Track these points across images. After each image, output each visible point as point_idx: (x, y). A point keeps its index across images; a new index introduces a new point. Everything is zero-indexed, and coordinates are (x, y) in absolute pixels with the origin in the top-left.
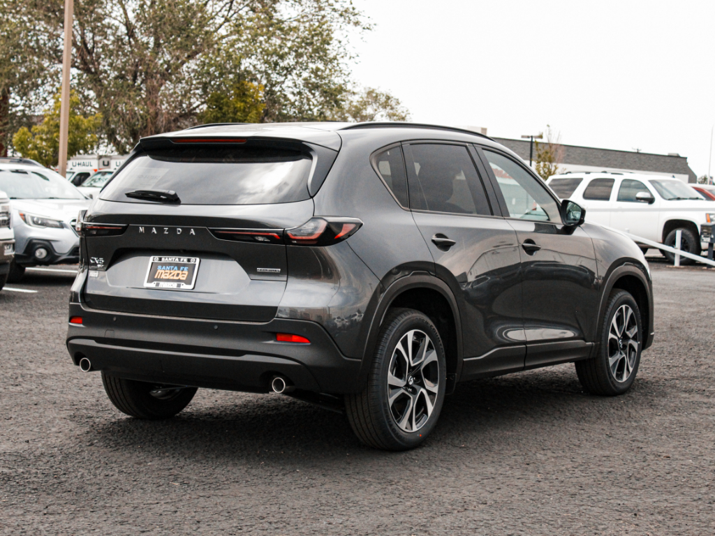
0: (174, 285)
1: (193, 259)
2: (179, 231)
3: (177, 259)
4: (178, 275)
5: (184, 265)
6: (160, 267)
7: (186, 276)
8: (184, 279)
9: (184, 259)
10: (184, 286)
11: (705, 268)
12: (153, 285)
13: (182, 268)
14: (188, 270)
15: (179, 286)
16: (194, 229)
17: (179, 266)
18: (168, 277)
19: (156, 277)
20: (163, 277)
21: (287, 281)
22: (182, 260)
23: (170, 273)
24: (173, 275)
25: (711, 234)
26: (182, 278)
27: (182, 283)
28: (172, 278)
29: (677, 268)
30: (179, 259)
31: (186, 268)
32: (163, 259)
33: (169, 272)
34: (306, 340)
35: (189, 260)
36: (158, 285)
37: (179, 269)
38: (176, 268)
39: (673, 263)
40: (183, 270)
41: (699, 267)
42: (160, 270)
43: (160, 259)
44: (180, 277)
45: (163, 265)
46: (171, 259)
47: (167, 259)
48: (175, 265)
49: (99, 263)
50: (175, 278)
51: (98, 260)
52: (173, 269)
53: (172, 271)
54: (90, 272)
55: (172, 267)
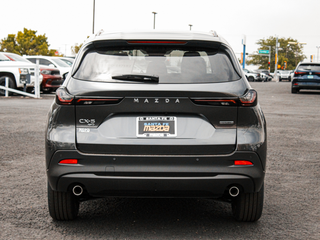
0: (161, 135)
1: (171, 118)
2: (167, 101)
3: (159, 118)
4: (162, 128)
5: (166, 122)
6: (145, 124)
7: (168, 129)
8: (168, 130)
9: (165, 118)
10: (169, 135)
11: (22, 97)
12: (144, 135)
13: (164, 124)
14: (169, 125)
15: (165, 135)
16: (179, 99)
17: (161, 122)
18: (154, 130)
19: (144, 130)
20: (150, 130)
21: (237, 129)
22: (163, 118)
23: (156, 128)
24: (159, 129)
25: (26, 79)
26: (165, 130)
27: (167, 134)
28: (158, 130)
29: (7, 98)
30: (161, 118)
31: (167, 124)
32: (147, 119)
33: (153, 126)
34: (250, 163)
35: (168, 119)
36: (148, 135)
37: (162, 125)
38: (159, 124)
39: (4, 95)
40: (165, 125)
41: (19, 97)
42: (146, 126)
43: (145, 119)
44: (164, 129)
45: (148, 122)
46: (154, 118)
47: (150, 118)
48: (158, 122)
49: (90, 123)
50: (160, 130)
51: (90, 121)
52: (157, 125)
53: (156, 126)
54: (80, 128)
55: (156, 124)
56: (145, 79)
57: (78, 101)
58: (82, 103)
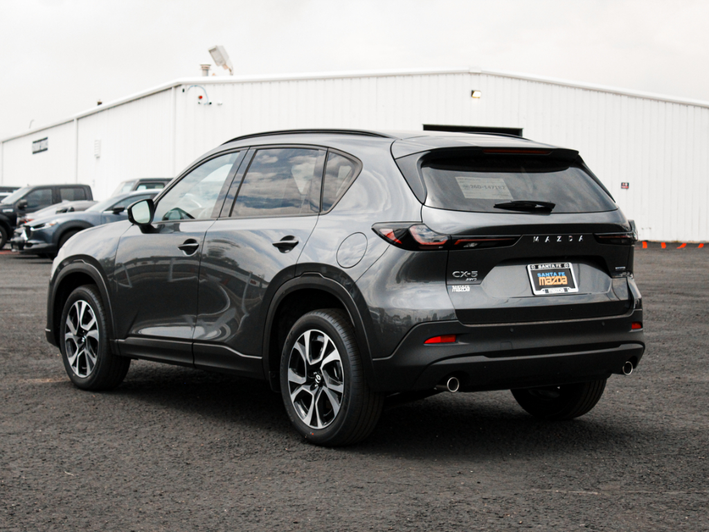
0: (561, 290)
1: (566, 264)
2: (571, 238)
3: (553, 266)
4: (559, 280)
5: (561, 271)
7: (566, 280)
8: (566, 283)
9: (559, 265)
10: (571, 290)
12: (542, 292)
14: (566, 274)
15: (566, 290)
17: (557, 271)
18: (551, 283)
19: (540, 284)
20: (546, 283)
22: (557, 266)
23: (553, 280)
24: (556, 281)
26: (564, 283)
27: (567, 288)
28: (555, 283)
30: (555, 265)
32: (540, 267)
33: (549, 278)
35: (563, 266)
36: (547, 291)
38: (555, 274)
40: (561, 275)
42: (541, 278)
43: (537, 267)
44: (562, 282)
45: (541, 272)
46: (547, 266)
47: (543, 266)
48: (554, 271)
49: (470, 277)
50: (558, 283)
51: (469, 274)
52: (553, 275)
53: (553, 277)
54: (453, 286)
55: (551, 273)
56: (538, 206)
57: (456, 243)
58: (461, 245)
